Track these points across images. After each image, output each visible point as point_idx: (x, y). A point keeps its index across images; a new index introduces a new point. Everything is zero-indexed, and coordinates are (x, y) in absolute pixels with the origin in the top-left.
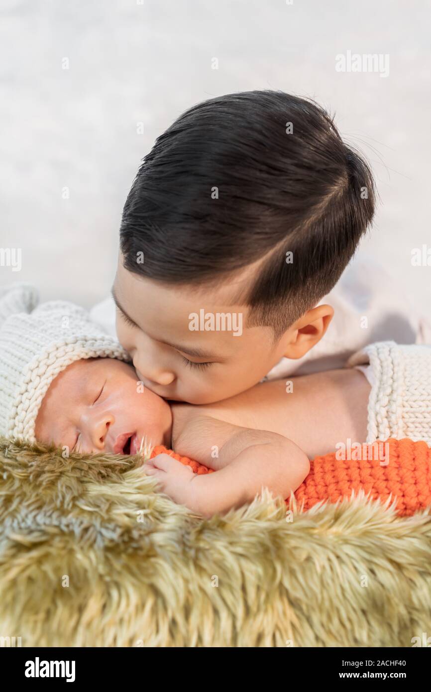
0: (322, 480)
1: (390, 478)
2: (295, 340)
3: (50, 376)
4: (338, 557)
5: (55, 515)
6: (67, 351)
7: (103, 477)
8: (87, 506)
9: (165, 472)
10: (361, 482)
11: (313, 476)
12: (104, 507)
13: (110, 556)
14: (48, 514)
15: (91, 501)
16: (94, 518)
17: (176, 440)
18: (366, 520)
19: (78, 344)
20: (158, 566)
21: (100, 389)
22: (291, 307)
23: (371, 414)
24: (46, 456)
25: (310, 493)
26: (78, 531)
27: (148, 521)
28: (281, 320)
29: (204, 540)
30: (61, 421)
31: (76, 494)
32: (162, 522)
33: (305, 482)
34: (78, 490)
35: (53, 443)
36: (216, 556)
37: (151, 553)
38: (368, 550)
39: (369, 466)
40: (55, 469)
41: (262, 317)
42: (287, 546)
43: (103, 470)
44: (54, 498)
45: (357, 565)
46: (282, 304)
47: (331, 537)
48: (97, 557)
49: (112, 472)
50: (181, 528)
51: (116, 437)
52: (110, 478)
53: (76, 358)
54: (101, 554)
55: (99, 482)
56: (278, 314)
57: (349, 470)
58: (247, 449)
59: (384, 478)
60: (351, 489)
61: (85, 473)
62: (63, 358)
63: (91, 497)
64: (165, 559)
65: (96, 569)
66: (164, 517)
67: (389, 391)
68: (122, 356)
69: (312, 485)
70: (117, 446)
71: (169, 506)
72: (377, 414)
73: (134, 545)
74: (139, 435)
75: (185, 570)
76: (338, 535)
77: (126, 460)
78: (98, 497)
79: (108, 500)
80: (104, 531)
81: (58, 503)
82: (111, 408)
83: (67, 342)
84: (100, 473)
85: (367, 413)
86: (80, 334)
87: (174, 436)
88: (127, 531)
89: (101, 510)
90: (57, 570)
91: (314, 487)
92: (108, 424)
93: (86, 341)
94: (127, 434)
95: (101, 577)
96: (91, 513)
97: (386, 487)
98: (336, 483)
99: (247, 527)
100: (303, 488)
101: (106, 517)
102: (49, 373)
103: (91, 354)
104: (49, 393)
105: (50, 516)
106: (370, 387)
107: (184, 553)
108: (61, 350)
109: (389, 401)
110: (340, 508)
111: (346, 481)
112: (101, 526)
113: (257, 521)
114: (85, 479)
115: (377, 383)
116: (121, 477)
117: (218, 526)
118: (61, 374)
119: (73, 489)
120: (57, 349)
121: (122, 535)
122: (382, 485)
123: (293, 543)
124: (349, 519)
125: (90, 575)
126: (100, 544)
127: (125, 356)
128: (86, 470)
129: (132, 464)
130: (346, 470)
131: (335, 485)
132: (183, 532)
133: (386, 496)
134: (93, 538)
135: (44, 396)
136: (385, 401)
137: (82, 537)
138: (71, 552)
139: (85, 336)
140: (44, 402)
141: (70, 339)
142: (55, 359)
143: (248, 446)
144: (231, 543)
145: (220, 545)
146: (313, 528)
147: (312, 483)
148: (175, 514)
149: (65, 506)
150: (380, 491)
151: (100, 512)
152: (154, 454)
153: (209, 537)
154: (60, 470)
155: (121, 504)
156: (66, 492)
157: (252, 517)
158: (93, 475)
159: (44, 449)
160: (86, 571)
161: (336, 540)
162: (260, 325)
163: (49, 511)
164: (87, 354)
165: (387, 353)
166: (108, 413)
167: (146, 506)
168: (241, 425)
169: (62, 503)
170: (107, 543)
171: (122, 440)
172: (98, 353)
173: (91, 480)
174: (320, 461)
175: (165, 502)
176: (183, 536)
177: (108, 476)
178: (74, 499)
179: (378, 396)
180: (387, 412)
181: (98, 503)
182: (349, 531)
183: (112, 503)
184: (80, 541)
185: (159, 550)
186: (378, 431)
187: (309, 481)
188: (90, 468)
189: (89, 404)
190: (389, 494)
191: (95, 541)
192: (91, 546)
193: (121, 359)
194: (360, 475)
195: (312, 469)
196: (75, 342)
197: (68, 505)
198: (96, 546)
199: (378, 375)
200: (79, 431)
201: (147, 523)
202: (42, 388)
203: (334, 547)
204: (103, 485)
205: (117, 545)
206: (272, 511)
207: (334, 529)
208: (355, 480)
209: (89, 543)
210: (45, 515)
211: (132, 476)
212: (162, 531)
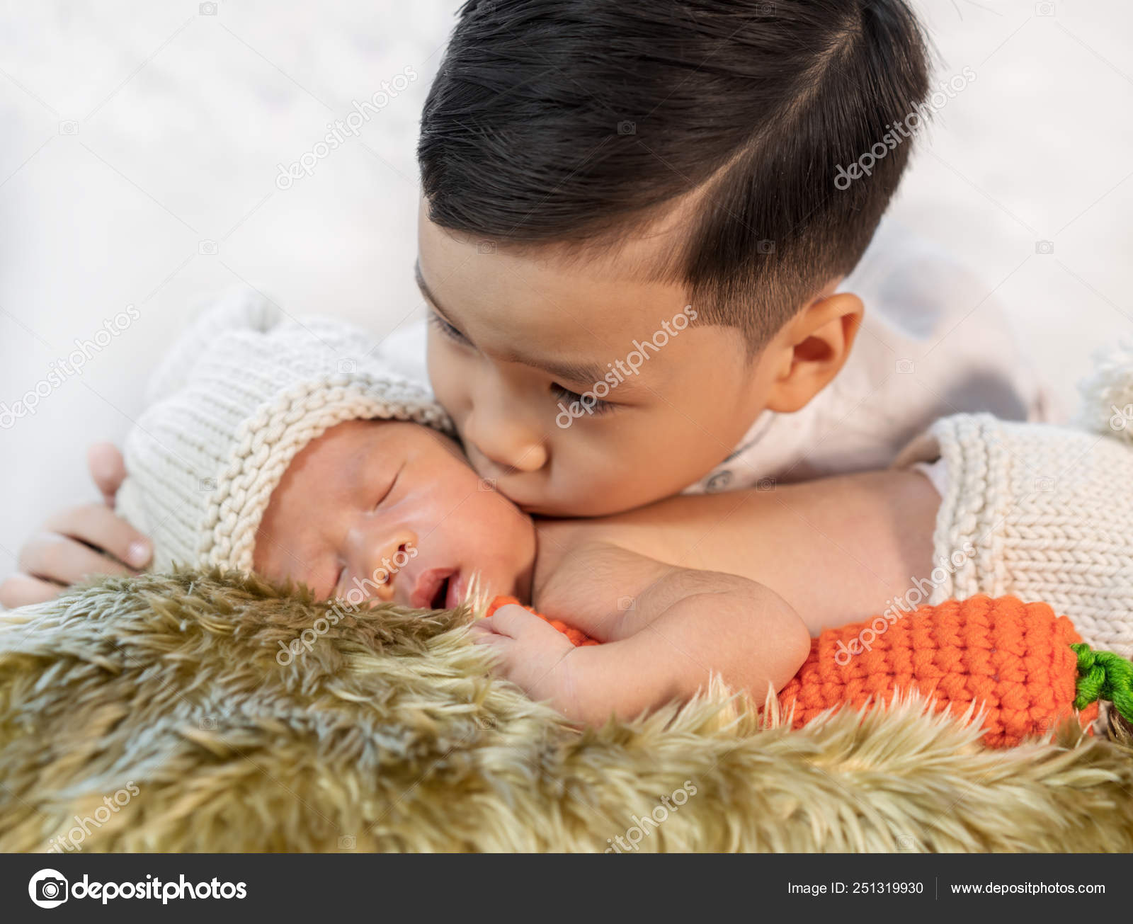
0: (835, 673)
1: (973, 668)
2: (787, 370)
3: (290, 446)
4: (860, 815)
5: (280, 704)
6: (328, 398)
7: (387, 644)
8: (347, 691)
9: (512, 638)
10: (913, 676)
11: (817, 664)
12: (384, 695)
13: (387, 783)
14: (266, 701)
15: (358, 683)
16: (360, 715)
17: (541, 591)
18: (922, 746)
19: (352, 387)
20: (486, 811)
21: (389, 479)
22: (774, 286)
23: (941, 549)
24: (270, 601)
25: (808, 698)
26: (324, 733)
27: (472, 725)
28: (758, 314)
29: (585, 766)
30: (308, 540)
31: (327, 670)
32: (501, 731)
33: (798, 676)
34: (332, 663)
35: (288, 580)
36: (609, 798)
37: (474, 785)
38: (922, 801)
39: (933, 645)
40: (288, 622)
41: (718, 305)
42: (757, 787)
43: (387, 631)
44: (282, 676)
45: (897, 831)
46: (757, 277)
47: (847, 775)
48: (361, 787)
49: (406, 635)
50: (538, 742)
51: (418, 576)
52: (399, 647)
53: (345, 415)
54: (369, 779)
55: (377, 651)
56: (748, 301)
57: (891, 652)
58: (683, 600)
59: (960, 668)
60: (892, 689)
61: (348, 633)
62: (320, 412)
63: (358, 678)
64: (502, 799)
65: (357, 810)
66: (507, 721)
67: (977, 503)
68: (440, 421)
69: (814, 683)
70: (419, 593)
71: (519, 705)
72: (952, 550)
73: (440, 764)
74: (464, 575)
75: (541, 821)
76: (861, 774)
77: (436, 617)
78: (371, 678)
79: (392, 683)
80: (379, 739)
81: (290, 684)
82: (413, 517)
83: (330, 382)
84: (379, 636)
85: (931, 548)
86: (357, 371)
87: (538, 582)
88: (426, 739)
89: (377, 701)
90: (277, 805)
91: (818, 686)
92: (402, 548)
93: (369, 383)
94: (441, 571)
95: (367, 825)
96: (356, 706)
97: (965, 688)
98: (862, 677)
99: (673, 747)
100: (795, 687)
101: (385, 713)
102: (288, 439)
103: (378, 411)
104: (286, 480)
105: (271, 705)
106: (937, 499)
107: (542, 783)
108: (317, 396)
109: (978, 525)
110: (868, 719)
111: (884, 675)
112: (375, 727)
113: (695, 736)
114: (350, 645)
115: (955, 490)
116: (423, 645)
117: (616, 741)
118: (313, 444)
119: (321, 661)
120: (309, 394)
121: (415, 745)
122: (956, 682)
123: (768, 780)
124: (886, 743)
125: (345, 820)
126: (369, 758)
127: (446, 423)
128: (352, 626)
129: (447, 623)
130: (884, 653)
131: (861, 683)
132: (543, 748)
133: (965, 705)
134: (355, 749)
135: (275, 484)
136: (970, 522)
137: (332, 746)
138: (308, 773)
139: (368, 376)
140: (275, 497)
141: (336, 378)
142: (302, 412)
143: (684, 596)
144: (641, 775)
145: (617, 775)
146: (811, 755)
147: (814, 678)
148: (527, 717)
149: (304, 690)
150: (951, 694)
151: (374, 705)
152: (493, 608)
153: (596, 760)
154: (299, 626)
155: (418, 692)
156: (308, 665)
157: (687, 729)
158: (365, 637)
159: (268, 590)
160: (336, 813)
161: (856, 781)
162: (715, 322)
163: (269, 696)
164: (369, 409)
165: (976, 433)
166: (404, 527)
167: (470, 698)
168: (674, 562)
169: (298, 684)
170: (383, 758)
171: (429, 581)
172: (394, 410)
173: (362, 647)
174: (833, 635)
175: (509, 695)
176: (541, 756)
177: (396, 642)
178: (323, 678)
179: (955, 515)
180: (974, 546)
181: (372, 686)
182: (885, 766)
183: (399, 690)
184: (326, 754)
185: (490, 779)
186: (955, 586)
187: (807, 674)
188: (360, 626)
189: (366, 508)
190: (970, 701)
191: (359, 755)
192: (351, 764)
193: (439, 427)
194: (911, 662)
195: (814, 652)
196: (347, 384)
197: (310, 688)
198: (360, 765)
199: (957, 474)
200: (344, 563)
201: (469, 729)
202: (272, 468)
203: (853, 795)
204: (385, 657)
205: (405, 763)
206: (728, 722)
207: (855, 762)
208: (902, 672)
209: (345, 757)
210: (260, 703)
211: (445, 644)
212: (501, 745)
